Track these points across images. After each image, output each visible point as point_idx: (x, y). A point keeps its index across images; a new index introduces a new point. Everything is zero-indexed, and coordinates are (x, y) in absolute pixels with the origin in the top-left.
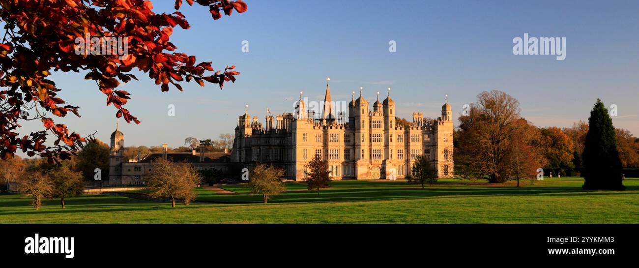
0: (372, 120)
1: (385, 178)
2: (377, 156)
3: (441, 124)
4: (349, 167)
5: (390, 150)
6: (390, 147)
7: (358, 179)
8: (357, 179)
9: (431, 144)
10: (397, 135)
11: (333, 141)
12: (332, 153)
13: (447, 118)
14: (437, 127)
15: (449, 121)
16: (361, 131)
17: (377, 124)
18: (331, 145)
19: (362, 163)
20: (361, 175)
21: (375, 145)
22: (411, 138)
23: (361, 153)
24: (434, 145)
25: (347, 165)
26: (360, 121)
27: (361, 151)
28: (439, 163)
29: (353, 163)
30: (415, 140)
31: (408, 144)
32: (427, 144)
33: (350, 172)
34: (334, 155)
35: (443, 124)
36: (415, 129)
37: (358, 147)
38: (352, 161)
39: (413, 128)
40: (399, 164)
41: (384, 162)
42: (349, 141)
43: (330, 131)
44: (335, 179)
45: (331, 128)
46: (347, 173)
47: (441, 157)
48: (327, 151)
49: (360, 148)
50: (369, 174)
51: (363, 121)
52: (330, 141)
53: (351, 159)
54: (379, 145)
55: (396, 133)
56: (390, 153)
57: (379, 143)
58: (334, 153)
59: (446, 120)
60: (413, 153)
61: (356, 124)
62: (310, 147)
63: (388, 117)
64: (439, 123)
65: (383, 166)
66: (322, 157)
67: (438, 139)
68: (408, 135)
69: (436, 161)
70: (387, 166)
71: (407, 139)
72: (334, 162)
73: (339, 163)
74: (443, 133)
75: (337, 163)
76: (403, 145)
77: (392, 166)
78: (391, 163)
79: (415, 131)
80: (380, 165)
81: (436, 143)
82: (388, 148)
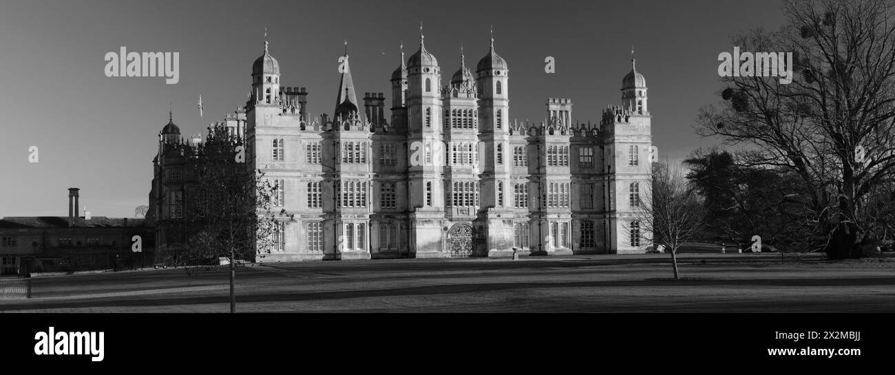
0: (452, 108)
1: (486, 255)
2: (464, 200)
3: (623, 120)
4: (393, 228)
5: (497, 184)
6: (496, 176)
7: (418, 256)
8: (413, 255)
9: (597, 170)
10: (513, 146)
11: (351, 162)
12: (349, 192)
13: (637, 106)
14: (613, 126)
15: (640, 112)
16: (424, 135)
17: (463, 117)
18: (346, 173)
19: (428, 216)
20: (426, 247)
21: (459, 172)
22: (548, 155)
23: (425, 192)
24: (602, 174)
25: (390, 223)
26: (420, 111)
27: (425, 187)
28: (618, 216)
29: (403, 217)
30: (559, 160)
31: (542, 170)
32: (586, 171)
33: (398, 241)
34: (355, 196)
35: (627, 120)
36: (557, 133)
37: (417, 176)
38: (402, 213)
39: (551, 133)
40: (518, 221)
41: (483, 214)
42: (394, 163)
43: (345, 136)
44: (359, 257)
45: (347, 128)
46: (388, 242)
47: (622, 203)
48: (337, 186)
49: (422, 178)
50: (445, 244)
51: (428, 110)
52: (346, 162)
53: (398, 208)
54: (469, 172)
55: (511, 143)
56: (497, 192)
57: (469, 166)
58: (356, 192)
59: (634, 110)
60: (555, 193)
61: (410, 118)
62: (292, 174)
63: (491, 100)
64: (616, 119)
65: (478, 223)
66: (326, 202)
67: (616, 158)
68: (539, 149)
69: (610, 212)
70: (490, 223)
71: (538, 158)
72: (354, 213)
73: (368, 217)
74: (627, 143)
75: (363, 217)
76: (529, 174)
77: (502, 224)
78: (499, 216)
79: (558, 138)
80: (471, 223)
81: (609, 167)
82: (494, 179)
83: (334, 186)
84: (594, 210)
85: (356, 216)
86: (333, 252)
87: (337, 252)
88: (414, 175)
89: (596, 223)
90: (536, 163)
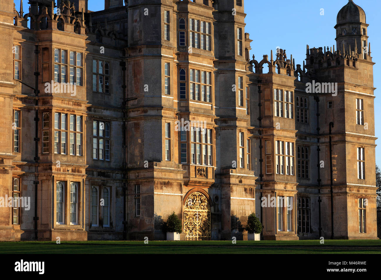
0: (190, 17)
2: (202, 154)
3: (351, 63)
4: (106, 192)
6: (238, 123)
9: (312, 129)
12: (63, 130)
14: (342, 71)
16: (163, 51)
19: (167, 176)
21: (197, 112)
22: (274, 101)
23: (164, 139)
24: (318, 135)
26: (156, 14)
27: (164, 130)
28: (348, 190)
29: (119, 176)
30: (284, 110)
31: (266, 122)
32: (302, 129)
33: (112, 213)
34: (69, 137)
36: (283, 71)
37: (152, 112)
38: (118, 170)
41: (222, 178)
42: (108, 91)
43: (58, 39)
44: (75, 237)
45: (61, 27)
48: (41, 119)
49: (159, 117)
51: (167, 15)
53: (114, 161)
54: (208, 114)
56: (238, 146)
57: (208, 106)
58: (70, 131)
60: (282, 154)
63: (230, 13)
64: (346, 62)
65: (214, 191)
66: (25, 144)
67: (346, 113)
68: (260, 92)
69: (332, 185)
70: (232, 192)
71: (260, 105)
72: (68, 166)
73: (83, 171)
74: (355, 94)
75: (78, 171)
76: (251, 125)
77: (244, 192)
78: (241, 182)
79: (284, 80)
80: (206, 189)
81: (331, 124)
82: (236, 127)
83: (36, 119)
84: (310, 182)
85: (70, 169)
86: (32, 228)
87: (39, 228)
88: (145, 112)
89: (313, 199)
90: (258, 111)
